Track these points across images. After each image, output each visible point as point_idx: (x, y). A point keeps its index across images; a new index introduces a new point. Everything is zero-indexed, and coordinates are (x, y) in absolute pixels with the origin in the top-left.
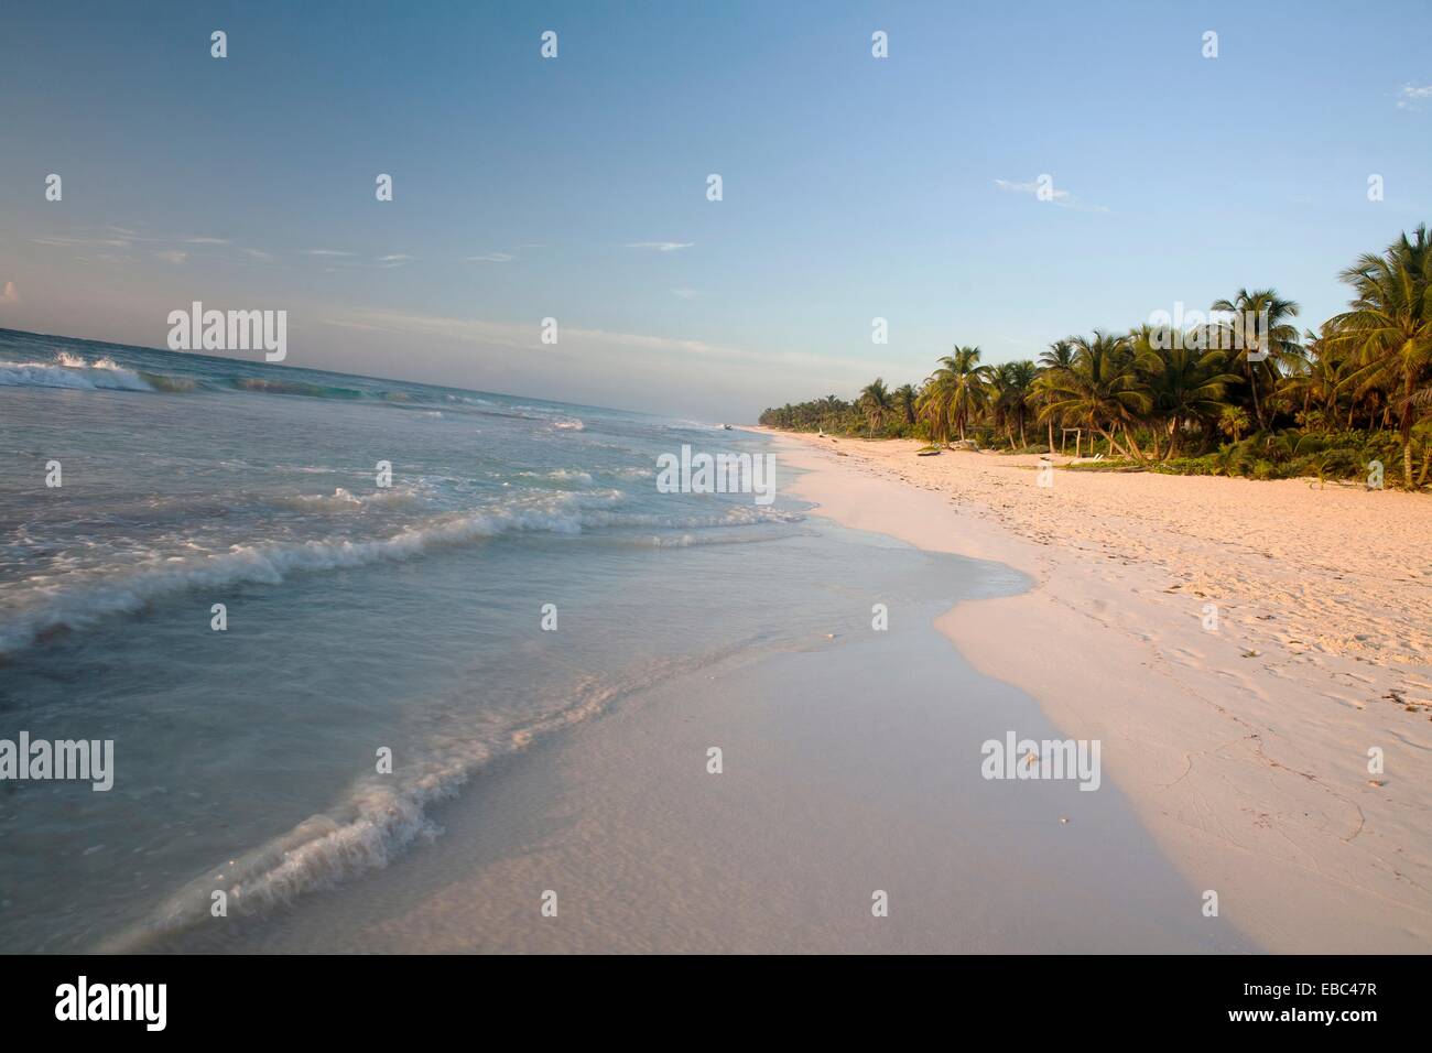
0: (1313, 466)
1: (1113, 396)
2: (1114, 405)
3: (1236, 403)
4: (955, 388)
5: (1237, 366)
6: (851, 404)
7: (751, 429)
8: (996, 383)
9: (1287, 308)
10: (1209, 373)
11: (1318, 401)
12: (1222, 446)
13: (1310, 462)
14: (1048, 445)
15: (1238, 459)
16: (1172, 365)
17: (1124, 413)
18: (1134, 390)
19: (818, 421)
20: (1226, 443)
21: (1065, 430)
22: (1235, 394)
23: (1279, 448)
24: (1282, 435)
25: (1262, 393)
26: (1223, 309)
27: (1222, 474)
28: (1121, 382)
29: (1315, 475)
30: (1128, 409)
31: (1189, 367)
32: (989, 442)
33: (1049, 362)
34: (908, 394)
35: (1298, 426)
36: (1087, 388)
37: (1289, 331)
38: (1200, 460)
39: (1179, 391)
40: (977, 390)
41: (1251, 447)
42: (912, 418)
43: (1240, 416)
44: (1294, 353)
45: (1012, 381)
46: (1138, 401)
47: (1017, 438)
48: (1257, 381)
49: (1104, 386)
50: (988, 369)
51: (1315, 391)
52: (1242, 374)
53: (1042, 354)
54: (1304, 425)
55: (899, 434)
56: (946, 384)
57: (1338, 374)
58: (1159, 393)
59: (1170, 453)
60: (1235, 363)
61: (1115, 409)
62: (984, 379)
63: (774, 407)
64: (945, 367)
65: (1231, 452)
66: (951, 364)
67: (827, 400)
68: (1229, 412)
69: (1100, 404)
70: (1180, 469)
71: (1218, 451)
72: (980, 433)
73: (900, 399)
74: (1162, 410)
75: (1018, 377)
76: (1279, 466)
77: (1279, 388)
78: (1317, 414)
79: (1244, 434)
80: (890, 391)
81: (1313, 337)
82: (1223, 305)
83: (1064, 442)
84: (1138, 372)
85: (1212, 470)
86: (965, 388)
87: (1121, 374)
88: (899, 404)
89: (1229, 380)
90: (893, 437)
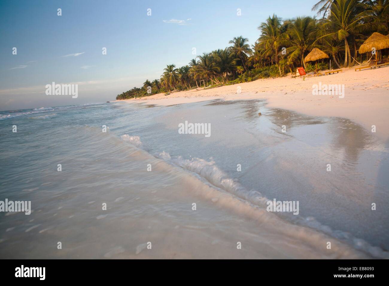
0: (260, 76)
1: (211, 69)
2: (211, 71)
3: (239, 65)
4: (170, 76)
5: (238, 56)
6: (141, 88)
7: (115, 101)
8: (180, 73)
9: (246, 40)
10: (232, 59)
11: (257, 61)
12: (239, 76)
13: (259, 75)
14: (197, 86)
15: (244, 78)
16: (223, 59)
17: (214, 73)
18: (216, 66)
19: (133, 95)
20: (240, 75)
21: (200, 81)
22: (239, 63)
23: (252, 74)
24: (252, 70)
25: (245, 61)
26: (232, 43)
27: (241, 82)
28: (212, 65)
29: (261, 78)
30: (216, 72)
31: (227, 58)
32: (181, 89)
33: (191, 65)
34: (156, 82)
35: (254, 68)
36: (204, 68)
37: (247, 45)
38: (235, 80)
39: (226, 65)
40: (175, 76)
41: (246, 75)
42: (159, 88)
43: (241, 68)
44: (249, 51)
45: (184, 72)
46: (217, 69)
47: (188, 86)
48: (243, 59)
49: (208, 67)
50: (177, 69)
51: (256, 59)
52: (239, 58)
53: (189, 63)
54: (256, 68)
55: (156, 93)
56: (167, 75)
57: (260, 54)
58: (221, 66)
59: (227, 81)
60: (237, 55)
61: (212, 72)
62: (176, 72)
63: (120, 94)
64: (166, 71)
65: (242, 77)
66: (167, 70)
67: (134, 89)
68: (238, 67)
69: (208, 72)
70: (231, 84)
71: (239, 77)
72: (178, 87)
73: (155, 83)
74: (223, 70)
75: (185, 70)
76: (253, 78)
77: (248, 60)
78: (258, 64)
79: (243, 72)
80: (151, 82)
81: (253, 46)
82: (231, 42)
83: (200, 84)
84: (215, 62)
85: (239, 82)
86: (172, 76)
87: (212, 63)
88: (154, 85)
89: (237, 60)
90: (155, 94)
